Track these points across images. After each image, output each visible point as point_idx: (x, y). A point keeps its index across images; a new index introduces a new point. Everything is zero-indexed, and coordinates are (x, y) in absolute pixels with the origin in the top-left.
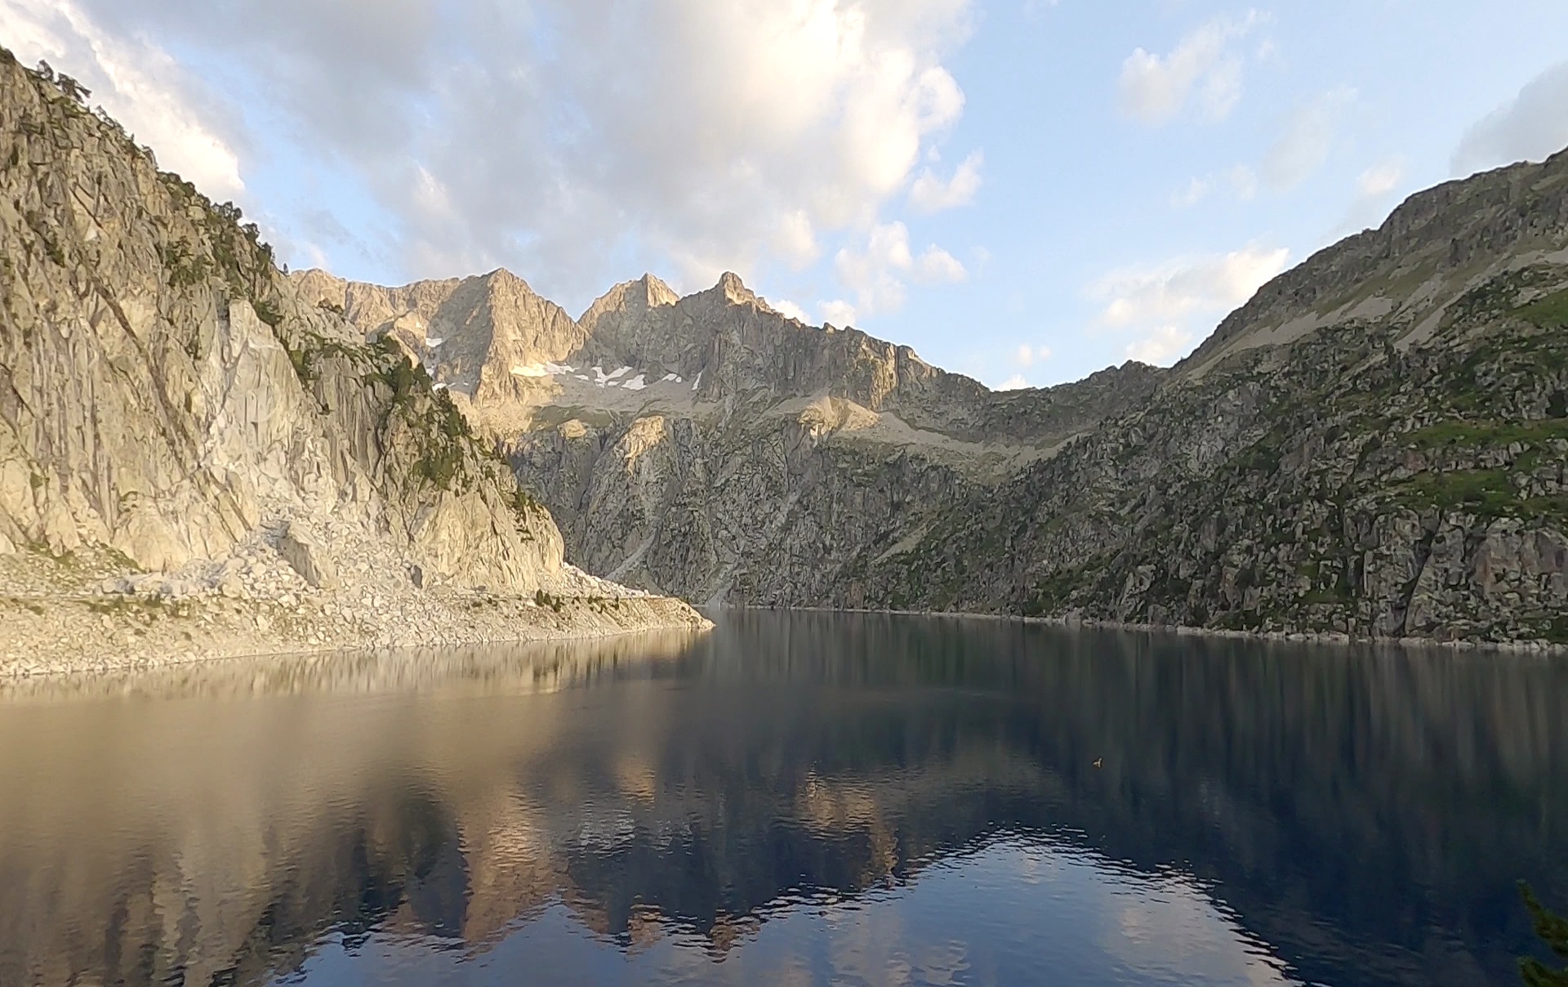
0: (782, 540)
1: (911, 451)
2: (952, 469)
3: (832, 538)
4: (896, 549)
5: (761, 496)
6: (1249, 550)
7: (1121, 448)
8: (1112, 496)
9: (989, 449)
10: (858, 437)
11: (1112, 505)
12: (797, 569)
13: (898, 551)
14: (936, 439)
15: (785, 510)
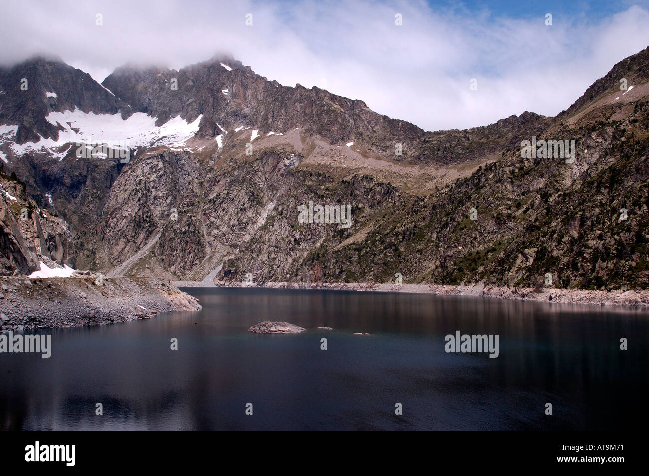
0: (261, 236)
1: (362, 173)
2: (394, 185)
3: (301, 234)
4: (350, 241)
5: (246, 205)
6: (600, 237)
7: (517, 170)
8: (509, 202)
9: (422, 171)
10: (322, 163)
11: (509, 208)
12: (273, 256)
13: (351, 242)
14: (383, 165)
15: (265, 215)
